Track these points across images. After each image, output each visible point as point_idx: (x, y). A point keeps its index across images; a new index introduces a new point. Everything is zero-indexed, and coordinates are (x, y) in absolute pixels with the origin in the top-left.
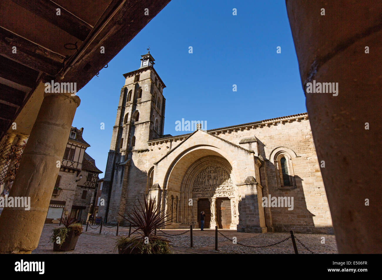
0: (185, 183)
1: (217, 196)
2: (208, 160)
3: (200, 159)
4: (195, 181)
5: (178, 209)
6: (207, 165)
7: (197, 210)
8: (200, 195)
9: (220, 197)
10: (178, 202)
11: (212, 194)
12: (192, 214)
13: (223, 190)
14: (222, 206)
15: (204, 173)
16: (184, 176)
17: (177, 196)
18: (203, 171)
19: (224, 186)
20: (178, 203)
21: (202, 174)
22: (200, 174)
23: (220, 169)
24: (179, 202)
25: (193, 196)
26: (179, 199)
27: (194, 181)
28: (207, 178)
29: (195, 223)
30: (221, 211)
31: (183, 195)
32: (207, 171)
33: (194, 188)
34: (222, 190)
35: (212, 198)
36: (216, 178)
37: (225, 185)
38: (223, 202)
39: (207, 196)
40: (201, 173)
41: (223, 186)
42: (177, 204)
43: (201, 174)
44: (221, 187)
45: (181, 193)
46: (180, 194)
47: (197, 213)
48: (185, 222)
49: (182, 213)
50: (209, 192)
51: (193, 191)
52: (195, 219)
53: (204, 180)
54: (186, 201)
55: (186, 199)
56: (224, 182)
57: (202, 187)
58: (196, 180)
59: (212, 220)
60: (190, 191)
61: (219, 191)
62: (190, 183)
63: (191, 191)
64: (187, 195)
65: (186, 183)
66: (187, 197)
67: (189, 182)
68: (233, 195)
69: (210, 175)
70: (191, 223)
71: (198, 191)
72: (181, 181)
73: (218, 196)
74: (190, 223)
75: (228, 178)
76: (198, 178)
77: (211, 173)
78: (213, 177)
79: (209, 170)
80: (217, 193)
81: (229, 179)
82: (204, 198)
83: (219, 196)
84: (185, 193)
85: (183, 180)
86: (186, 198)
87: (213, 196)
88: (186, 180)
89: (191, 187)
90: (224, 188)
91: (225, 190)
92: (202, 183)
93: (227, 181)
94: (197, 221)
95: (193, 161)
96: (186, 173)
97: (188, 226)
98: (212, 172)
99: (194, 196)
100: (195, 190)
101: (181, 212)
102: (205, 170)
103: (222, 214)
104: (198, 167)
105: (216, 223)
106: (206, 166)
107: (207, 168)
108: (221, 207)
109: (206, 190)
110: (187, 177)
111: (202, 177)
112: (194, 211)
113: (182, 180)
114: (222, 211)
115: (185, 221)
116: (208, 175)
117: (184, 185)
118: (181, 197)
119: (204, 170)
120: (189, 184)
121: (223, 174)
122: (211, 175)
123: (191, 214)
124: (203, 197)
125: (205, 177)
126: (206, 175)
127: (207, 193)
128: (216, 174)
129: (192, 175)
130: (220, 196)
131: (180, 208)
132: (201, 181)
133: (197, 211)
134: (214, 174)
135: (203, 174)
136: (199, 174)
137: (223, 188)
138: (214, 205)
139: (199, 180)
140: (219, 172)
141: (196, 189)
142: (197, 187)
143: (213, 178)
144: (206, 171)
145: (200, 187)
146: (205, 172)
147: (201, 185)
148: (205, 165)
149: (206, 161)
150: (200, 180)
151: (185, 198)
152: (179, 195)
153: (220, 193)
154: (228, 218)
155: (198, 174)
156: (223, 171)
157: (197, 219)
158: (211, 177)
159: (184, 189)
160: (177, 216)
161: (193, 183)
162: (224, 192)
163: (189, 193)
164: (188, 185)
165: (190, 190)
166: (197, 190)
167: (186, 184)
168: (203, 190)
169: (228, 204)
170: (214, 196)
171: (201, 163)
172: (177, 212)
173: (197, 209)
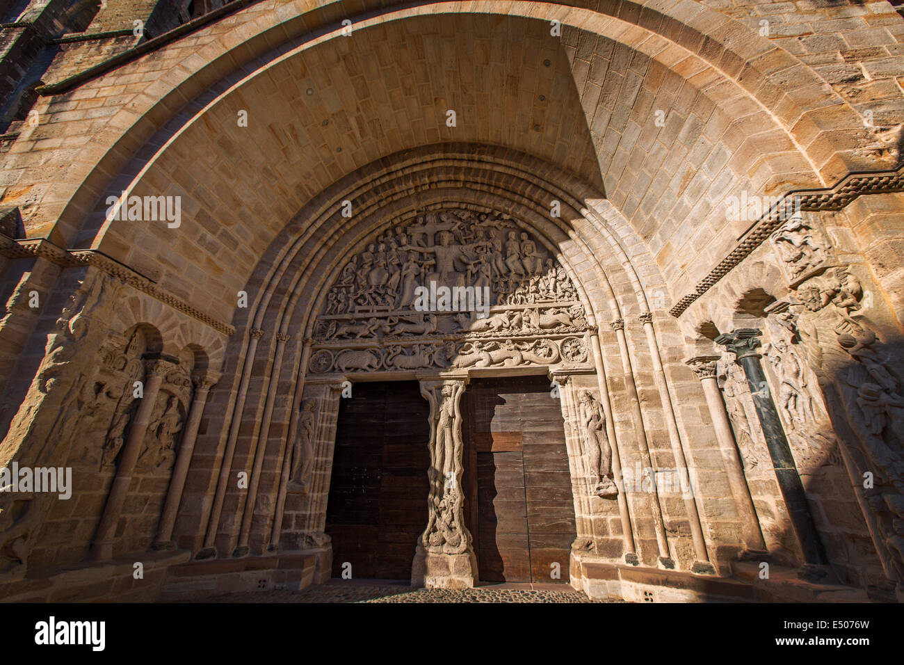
0: (276, 282)
1: (474, 363)
2: (430, 172)
3: (385, 161)
4: (339, 280)
5: (189, 445)
6: (419, 200)
7: (332, 448)
8: (366, 359)
9: (492, 367)
10: (204, 391)
11: (445, 351)
12: (296, 478)
13: (515, 332)
14: (496, 425)
15: (400, 245)
16: (280, 241)
17: (199, 354)
18: (390, 233)
19: (519, 306)
20: (201, 403)
21: (388, 249)
22: (372, 248)
23: (496, 223)
24: (209, 396)
25: (316, 362)
26: (213, 376)
27: (331, 281)
28: (413, 267)
29: (311, 542)
30: (491, 454)
31: (248, 352)
32: (416, 237)
33: (328, 321)
34: (505, 332)
35: (442, 374)
36: (471, 267)
37: (526, 307)
38: (502, 402)
39: (410, 361)
40: (377, 243)
41: (513, 306)
42: (192, 404)
43: (382, 247)
44: (504, 317)
45: (234, 338)
46: (224, 343)
47: (329, 473)
48: (232, 543)
49: (216, 470)
50: (422, 340)
51: (321, 332)
52: (311, 511)
53: (396, 277)
54: (265, 388)
55: (266, 379)
56: (520, 290)
57: (382, 314)
58: (347, 278)
59: (440, 524)
60: (300, 335)
61: (488, 333)
62: (307, 290)
63: (310, 332)
64: (280, 357)
65: (286, 280)
66: (278, 366)
67: (304, 280)
68: (580, 357)
69: (434, 254)
70: (276, 541)
71: (353, 335)
72: (251, 268)
73: (479, 366)
74: (271, 549)
75: (539, 269)
76: (360, 266)
77: (438, 242)
78: (451, 263)
79: (429, 229)
80: (474, 348)
81: (551, 274)
82: (388, 375)
83: (486, 361)
84: (264, 342)
85: (264, 263)
86: (267, 372)
87: (449, 362)
88: (286, 264)
89: (313, 311)
90: (520, 321)
91: (525, 329)
92: (380, 293)
93: (537, 283)
94: (322, 529)
95: (348, 165)
96: (292, 226)
97: (248, 573)
98: (447, 238)
99: (323, 362)
100: (332, 327)
101: (209, 462)
102: (405, 231)
103: (497, 477)
104: (369, 203)
105: (463, 546)
106: (414, 206)
107: (415, 221)
108: (493, 430)
109: (402, 328)
110: (295, 251)
111: (382, 262)
112: (312, 456)
113: (262, 261)
114: (496, 457)
115: (235, 528)
116: (421, 254)
117: (269, 295)
118: (229, 364)
119: (399, 230)
120: (298, 292)
121: (514, 247)
122: (440, 251)
123: (286, 475)
124: (382, 368)
125: (400, 265)
126: (409, 252)
127: (411, 347)
128: (468, 249)
129: (325, 244)
130: (491, 362)
131: (209, 434)
132: (374, 281)
133: (331, 459)
134: (455, 250)
135: (394, 246)
136: (366, 250)
137: (515, 321)
138: (451, 418)
139: (368, 277)
140: (489, 238)
141: (339, 322)
142: (347, 316)
143: (451, 269)
144: (410, 237)
145: (367, 315)
146: (404, 241)
147: (377, 303)
148: (409, 196)
149: (421, 174)
150: (374, 275)
151: (258, 369)
152: (217, 345)
153: (496, 348)
154: (543, 503)
155: (362, 244)
156: (513, 235)
157: (324, 511)
158: (435, 266)
159: (260, 319)
160: (165, 499)
161: (327, 287)
162: (520, 342)
163: (291, 344)
164: (291, 296)
165: (303, 327)
166: (343, 330)
167: (280, 291)
168: (388, 329)
169: (534, 413)
170: (455, 363)
171: (391, 184)
172: (174, 468)
173: (332, 443)
